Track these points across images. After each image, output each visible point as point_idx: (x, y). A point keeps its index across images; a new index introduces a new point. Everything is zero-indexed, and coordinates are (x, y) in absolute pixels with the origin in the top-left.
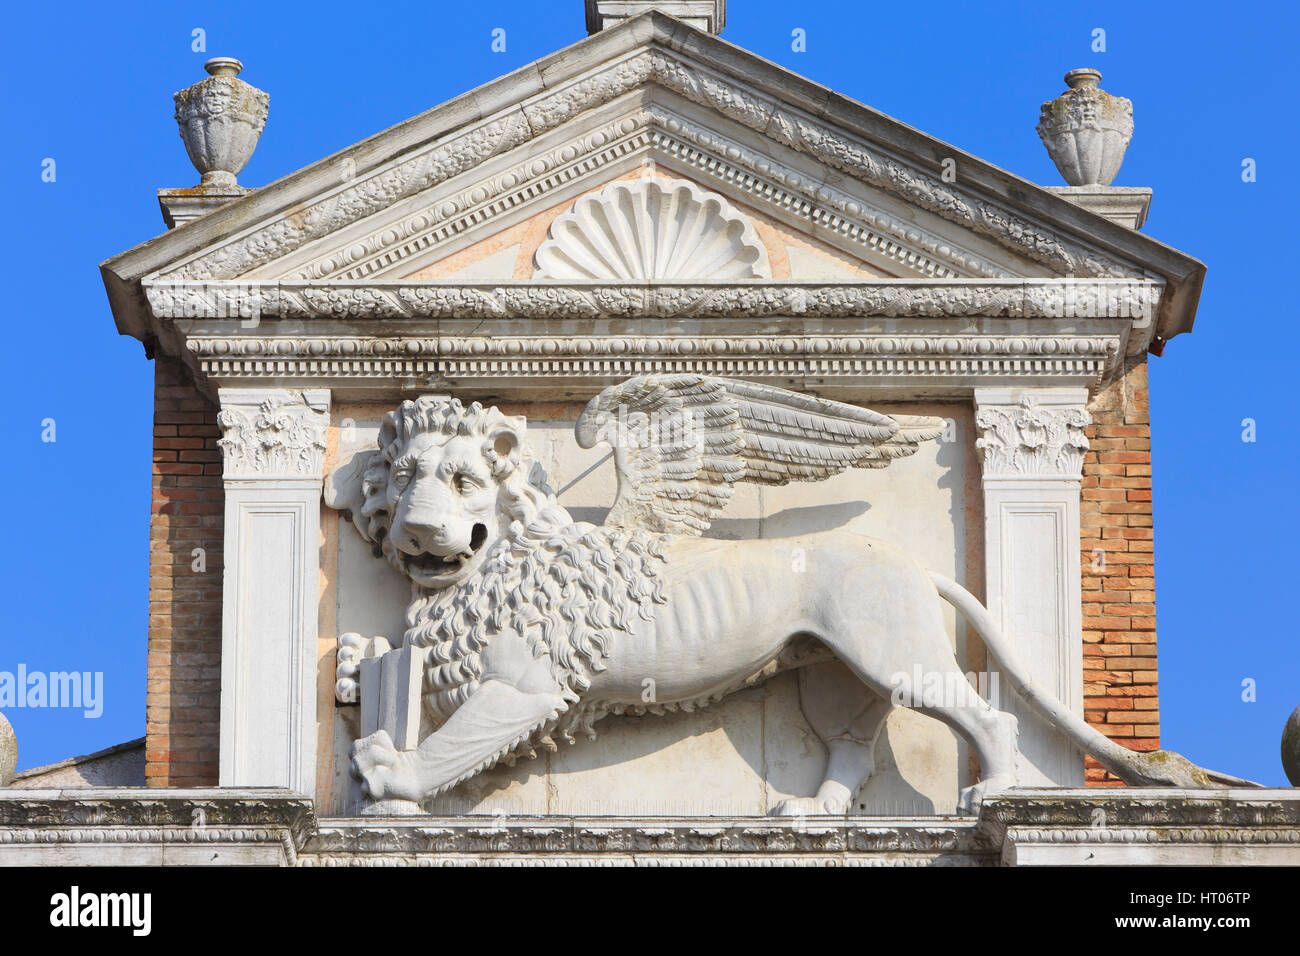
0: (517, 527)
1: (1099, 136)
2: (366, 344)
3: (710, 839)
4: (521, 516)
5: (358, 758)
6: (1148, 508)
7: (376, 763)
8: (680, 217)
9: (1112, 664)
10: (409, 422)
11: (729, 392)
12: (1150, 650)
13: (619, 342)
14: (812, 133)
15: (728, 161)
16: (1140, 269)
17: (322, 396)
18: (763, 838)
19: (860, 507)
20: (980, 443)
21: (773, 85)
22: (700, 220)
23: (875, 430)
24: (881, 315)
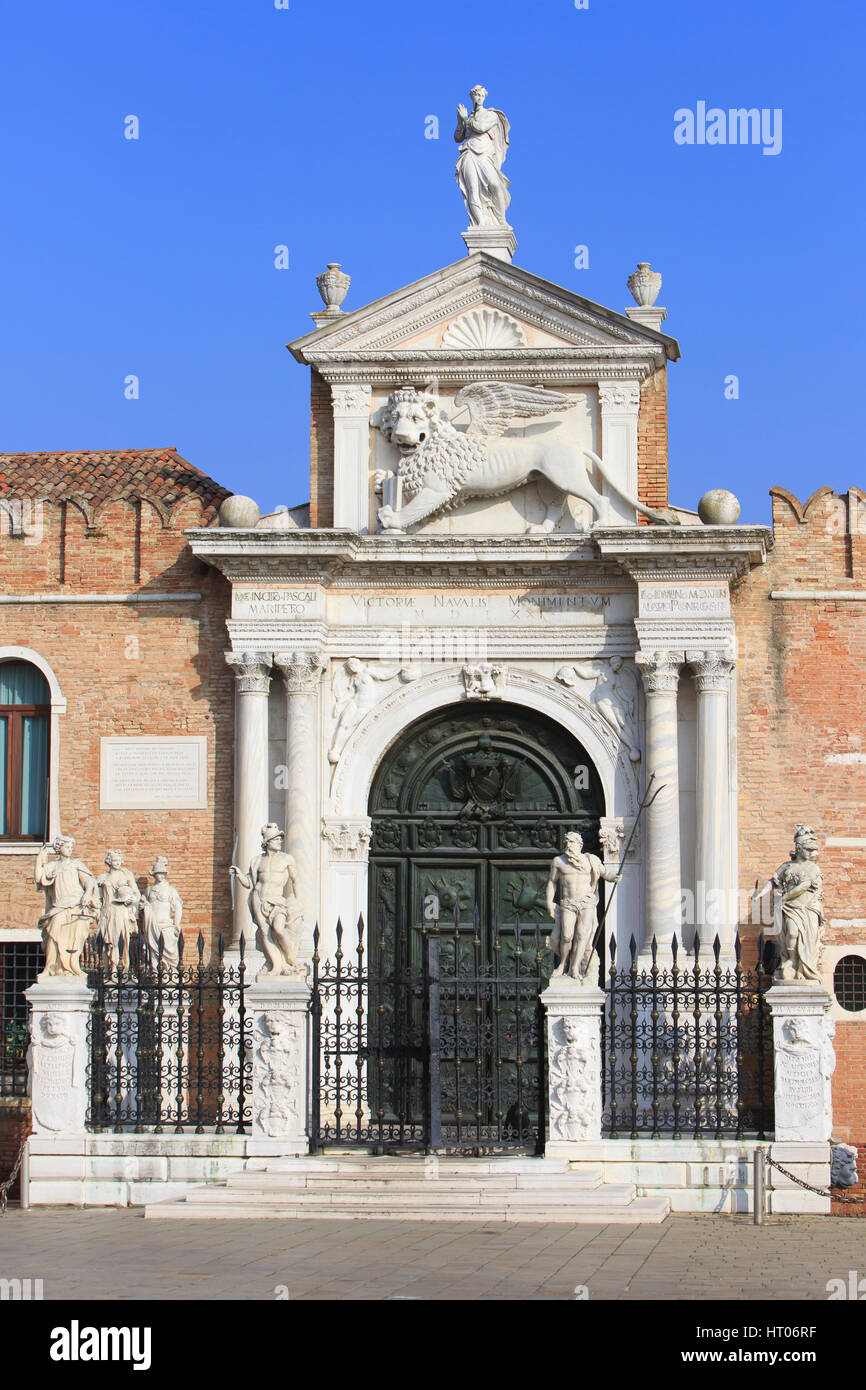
0: (435, 434)
1: (648, 289)
2: (382, 370)
3: (500, 542)
4: (437, 430)
5: (380, 515)
6: (662, 421)
7: (385, 516)
8: (495, 321)
9: (649, 476)
10: (397, 399)
11: (508, 389)
12: (663, 471)
13: (471, 368)
14: (538, 294)
15: (511, 303)
16: (655, 341)
17: (368, 388)
18: (518, 542)
19: (558, 423)
20: (600, 401)
21: (524, 277)
22: (502, 323)
23: (560, 399)
24: (564, 358)
